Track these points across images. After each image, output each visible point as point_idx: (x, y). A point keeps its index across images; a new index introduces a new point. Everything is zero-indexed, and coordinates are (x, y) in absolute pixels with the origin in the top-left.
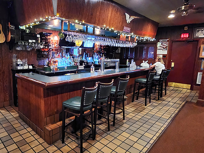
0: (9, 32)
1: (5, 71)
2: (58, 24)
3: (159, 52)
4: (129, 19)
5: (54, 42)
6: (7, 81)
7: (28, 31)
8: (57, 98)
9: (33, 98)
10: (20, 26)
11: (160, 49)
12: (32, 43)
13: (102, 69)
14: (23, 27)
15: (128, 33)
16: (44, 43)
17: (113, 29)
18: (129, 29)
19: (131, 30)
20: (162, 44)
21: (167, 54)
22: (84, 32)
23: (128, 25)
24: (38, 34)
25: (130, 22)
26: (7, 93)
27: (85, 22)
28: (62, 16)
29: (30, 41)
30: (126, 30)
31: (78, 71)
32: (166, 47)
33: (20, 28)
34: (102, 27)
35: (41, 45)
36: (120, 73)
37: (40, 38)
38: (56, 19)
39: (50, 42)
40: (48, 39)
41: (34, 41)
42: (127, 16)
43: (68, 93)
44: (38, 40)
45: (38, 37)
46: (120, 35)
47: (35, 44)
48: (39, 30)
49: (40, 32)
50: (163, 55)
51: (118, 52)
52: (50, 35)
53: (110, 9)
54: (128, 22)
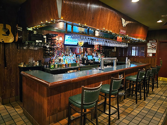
0: (17, 33)
1: (12, 69)
2: (62, 26)
3: (149, 51)
4: (124, 23)
5: (59, 42)
6: (14, 77)
7: (35, 32)
8: (61, 96)
9: (36, 96)
10: (27, 28)
11: (150, 49)
12: (39, 43)
13: (102, 66)
14: (30, 29)
15: (123, 35)
16: (50, 43)
17: (111, 31)
18: (125, 32)
19: (126, 32)
20: (151, 45)
21: (155, 53)
22: (85, 34)
23: (124, 28)
24: (45, 35)
25: (125, 26)
26: (13, 90)
27: (87, 25)
28: (66, 19)
29: (37, 41)
30: (122, 33)
31: (80, 68)
32: (155, 47)
33: (27, 29)
34: (102, 30)
35: (47, 45)
36: (118, 70)
37: (46, 39)
38: (61, 21)
39: (56, 42)
40: (54, 40)
41: (41, 41)
42: (123, 20)
43: (72, 91)
44: (44, 41)
45: (45, 38)
46: (117, 36)
47: (42, 44)
48: (45, 32)
49: (46, 33)
50: (152, 53)
51: (114, 51)
52: (56, 36)
53: (109, 14)
54: (124, 26)
